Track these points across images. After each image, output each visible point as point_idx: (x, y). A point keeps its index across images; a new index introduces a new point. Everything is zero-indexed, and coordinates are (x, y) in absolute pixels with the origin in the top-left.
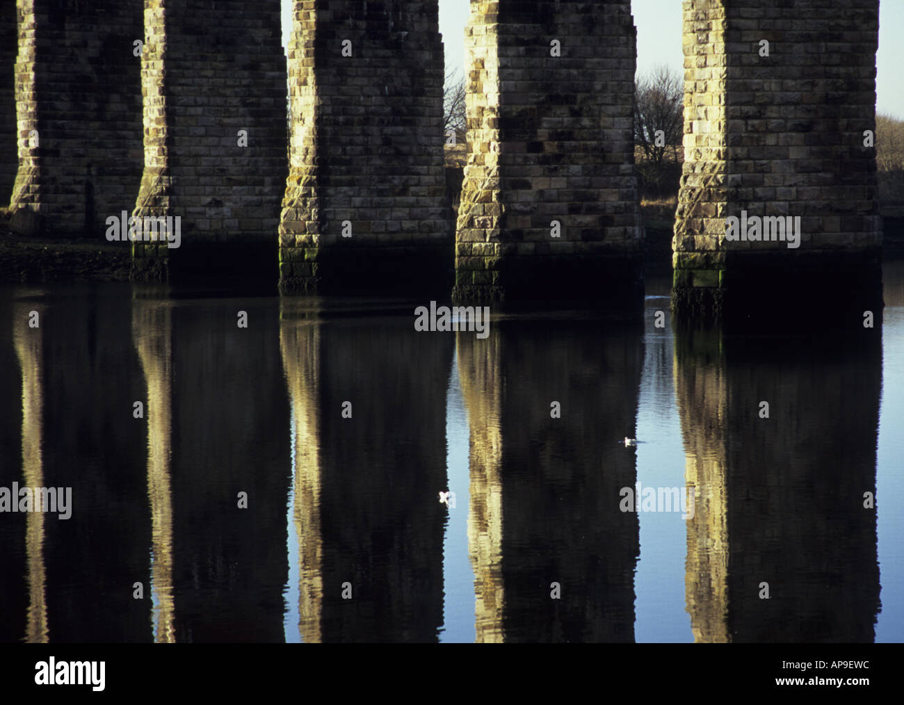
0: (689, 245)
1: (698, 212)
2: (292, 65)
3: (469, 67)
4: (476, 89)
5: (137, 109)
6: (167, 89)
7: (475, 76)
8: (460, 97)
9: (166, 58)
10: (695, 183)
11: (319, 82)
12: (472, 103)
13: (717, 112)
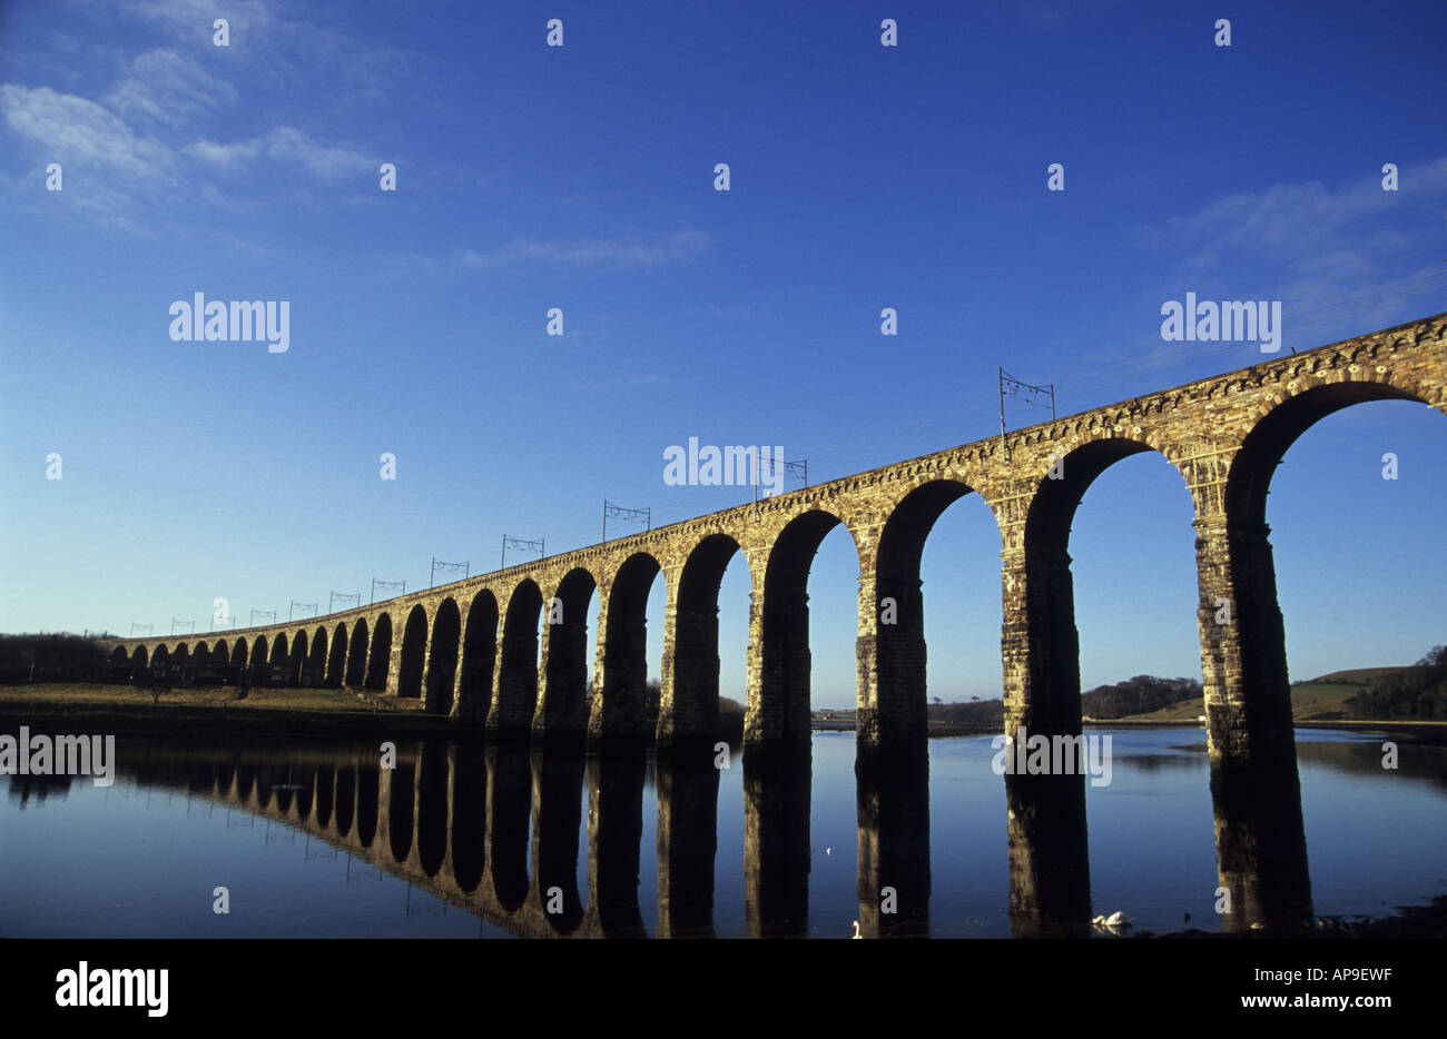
0: (661, 733)
1: (665, 722)
2: (540, 673)
3: (594, 675)
4: (597, 682)
5: (491, 686)
6: (500, 679)
7: (597, 677)
8: (592, 685)
9: (501, 670)
10: (664, 713)
11: (548, 679)
12: (595, 686)
13: (671, 691)
